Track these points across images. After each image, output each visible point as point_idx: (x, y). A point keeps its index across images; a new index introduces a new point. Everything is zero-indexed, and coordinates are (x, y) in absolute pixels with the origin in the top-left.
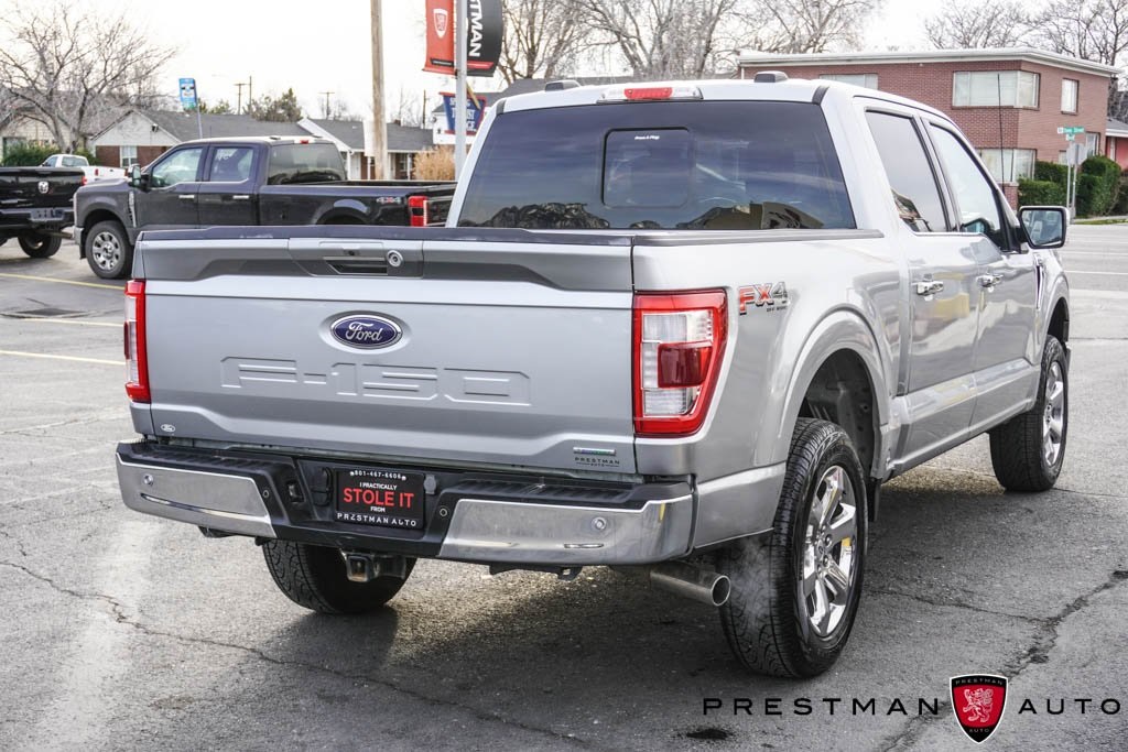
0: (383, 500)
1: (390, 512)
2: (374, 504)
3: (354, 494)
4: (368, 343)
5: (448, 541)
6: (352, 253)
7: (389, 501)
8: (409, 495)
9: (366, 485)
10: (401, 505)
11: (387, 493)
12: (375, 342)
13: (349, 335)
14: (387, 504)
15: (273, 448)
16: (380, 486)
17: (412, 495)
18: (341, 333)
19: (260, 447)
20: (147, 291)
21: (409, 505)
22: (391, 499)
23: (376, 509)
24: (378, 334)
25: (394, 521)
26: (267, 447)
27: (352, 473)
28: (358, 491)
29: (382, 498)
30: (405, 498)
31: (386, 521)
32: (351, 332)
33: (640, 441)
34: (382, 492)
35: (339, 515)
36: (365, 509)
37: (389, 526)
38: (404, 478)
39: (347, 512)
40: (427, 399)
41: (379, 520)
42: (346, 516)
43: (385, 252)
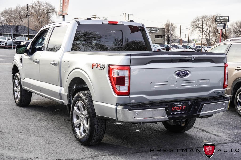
0: (180, 109)
1: (181, 111)
2: (178, 110)
3: (174, 108)
4: (183, 76)
5: (201, 113)
6: (186, 58)
7: (181, 108)
8: (185, 106)
9: (177, 106)
10: (183, 109)
11: (181, 107)
12: (185, 76)
13: (180, 75)
14: (181, 109)
16: (179, 106)
18: (178, 75)
21: (185, 109)
23: (178, 111)
24: (185, 74)
25: (182, 112)
27: (174, 104)
28: (175, 108)
29: (180, 108)
30: (184, 107)
31: (181, 112)
33: (224, 89)
34: (180, 107)
35: (172, 113)
36: (176, 111)
37: (182, 113)
38: (184, 103)
40: (193, 86)
41: (179, 113)
42: (173, 113)
43: (192, 57)
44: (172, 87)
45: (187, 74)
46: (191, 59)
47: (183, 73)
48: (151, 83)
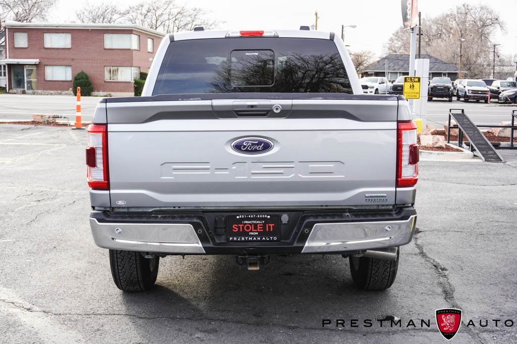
0: (257, 229)
1: (260, 234)
2: (251, 231)
3: (239, 228)
4: (255, 151)
5: (307, 244)
6: (252, 106)
7: (260, 229)
8: (271, 225)
9: (247, 222)
10: (267, 230)
11: (258, 225)
12: (260, 150)
13: (243, 148)
14: (259, 230)
15: (181, 208)
16: (255, 222)
17: (273, 225)
18: (238, 147)
19: (173, 208)
20: (108, 130)
21: (272, 230)
22: (262, 228)
23: (252, 233)
24: (261, 147)
25: (264, 238)
26: (176, 208)
27: (238, 217)
28: (241, 226)
29: (256, 227)
30: (269, 227)
31: (259, 239)
32: (245, 147)
33: (398, 189)
34: (256, 225)
35: (231, 239)
36: (246, 234)
37: (261, 241)
38: (269, 217)
39: (235, 236)
40: (289, 177)
41: (255, 239)
42: (235, 239)
43: (272, 105)
44: (222, 176)
45: (267, 147)
46: (272, 111)
47: (253, 144)
48: (162, 165)
